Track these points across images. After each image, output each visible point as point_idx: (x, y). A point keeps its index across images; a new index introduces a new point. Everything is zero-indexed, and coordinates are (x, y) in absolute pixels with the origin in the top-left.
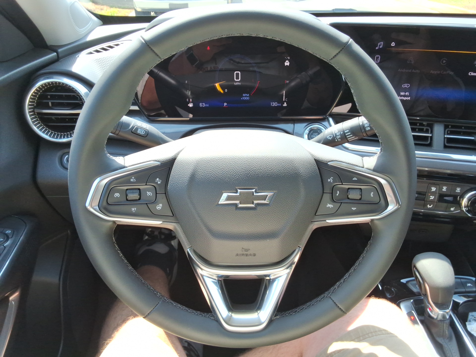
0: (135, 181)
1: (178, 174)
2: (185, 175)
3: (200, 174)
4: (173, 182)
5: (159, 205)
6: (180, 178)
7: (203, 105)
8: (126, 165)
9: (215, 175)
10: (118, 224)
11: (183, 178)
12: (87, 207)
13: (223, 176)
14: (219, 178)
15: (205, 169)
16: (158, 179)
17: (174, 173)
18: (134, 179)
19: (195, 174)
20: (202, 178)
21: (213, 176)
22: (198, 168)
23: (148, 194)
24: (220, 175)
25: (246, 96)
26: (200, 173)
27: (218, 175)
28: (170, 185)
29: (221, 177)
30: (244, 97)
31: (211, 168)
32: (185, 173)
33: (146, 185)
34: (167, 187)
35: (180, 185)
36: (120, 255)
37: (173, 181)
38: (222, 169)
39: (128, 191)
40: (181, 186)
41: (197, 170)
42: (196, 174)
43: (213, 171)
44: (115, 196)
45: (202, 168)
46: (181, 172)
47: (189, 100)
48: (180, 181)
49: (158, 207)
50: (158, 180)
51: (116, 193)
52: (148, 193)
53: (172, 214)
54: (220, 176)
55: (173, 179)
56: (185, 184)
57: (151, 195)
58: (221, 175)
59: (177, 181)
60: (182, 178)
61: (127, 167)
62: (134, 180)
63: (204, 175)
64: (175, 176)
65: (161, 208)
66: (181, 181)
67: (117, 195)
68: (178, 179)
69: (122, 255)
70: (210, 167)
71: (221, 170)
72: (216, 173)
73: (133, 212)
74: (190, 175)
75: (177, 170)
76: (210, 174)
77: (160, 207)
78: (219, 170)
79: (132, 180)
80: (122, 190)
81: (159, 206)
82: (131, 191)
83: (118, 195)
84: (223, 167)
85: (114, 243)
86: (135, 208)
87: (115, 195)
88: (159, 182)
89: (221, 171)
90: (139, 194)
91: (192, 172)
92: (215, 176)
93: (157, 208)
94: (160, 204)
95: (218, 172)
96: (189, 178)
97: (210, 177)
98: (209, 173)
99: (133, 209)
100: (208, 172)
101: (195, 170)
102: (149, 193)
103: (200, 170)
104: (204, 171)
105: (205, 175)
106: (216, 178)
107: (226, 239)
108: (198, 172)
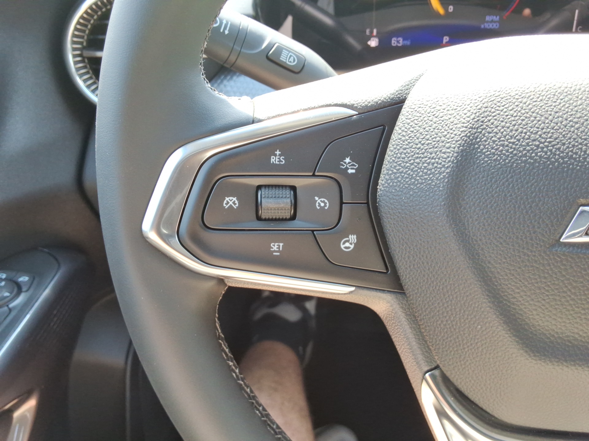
0: (284, 161)
1: (417, 141)
2: (441, 144)
3: (494, 142)
4: (397, 168)
5: (347, 239)
6: (423, 154)
7: (398, 42)
8: (258, 116)
9: (550, 142)
10: (230, 285)
11: (433, 155)
12: (144, 233)
13: (581, 149)
14: (567, 153)
15: (514, 125)
16: (348, 160)
17: (403, 138)
18: (280, 155)
19: (478, 140)
20: (504, 154)
21: (543, 148)
22: (489, 121)
23: (319, 203)
24: (570, 143)
25: (492, 21)
26: (495, 136)
27: (564, 144)
28: (387, 177)
29: (572, 151)
30: (487, 22)
31: (535, 122)
32: (443, 139)
33: (314, 175)
34: (377, 184)
35: (422, 176)
36: (234, 374)
37: (400, 165)
38: (577, 123)
39: (263, 193)
40: (426, 179)
41: (483, 129)
42: (480, 141)
43: (542, 129)
44: (224, 205)
45: (502, 121)
46: (428, 136)
47: (372, 32)
48: (423, 163)
49: (344, 243)
50: (349, 163)
51: (228, 197)
52: (319, 201)
53: (383, 267)
54: (568, 147)
55: (399, 158)
56: (440, 173)
57: (326, 208)
58: (573, 146)
59: (412, 164)
60: (431, 154)
61: (260, 121)
62: (280, 161)
63: (510, 143)
64: (405, 149)
65: (352, 247)
66: (429, 164)
67: (231, 201)
68: (417, 158)
69: (238, 374)
70: (532, 118)
71: (572, 126)
72: (556, 139)
73: (274, 254)
74: (460, 144)
75: (412, 129)
76: (534, 140)
77: (351, 244)
78: (566, 126)
79: (274, 160)
80: (246, 186)
81: (348, 241)
82: (272, 192)
83: (234, 203)
84: (580, 117)
85: (219, 338)
86: (281, 244)
87: (225, 202)
88: (352, 169)
89: (573, 132)
90: (293, 201)
91: (466, 136)
92: (553, 146)
93: (342, 246)
94: (350, 236)
95: (561, 133)
96: (455, 154)
97: (532, 149)
98: (527, 136)
99: (274, 245)
100: (526, 133)
101: (477, 128)
102: (321, 202)
103: (497, 127)
104: (511, 131)
105: (513, 143)
106: (555, 155)
107: (574, 361)
108: (489, 133)
